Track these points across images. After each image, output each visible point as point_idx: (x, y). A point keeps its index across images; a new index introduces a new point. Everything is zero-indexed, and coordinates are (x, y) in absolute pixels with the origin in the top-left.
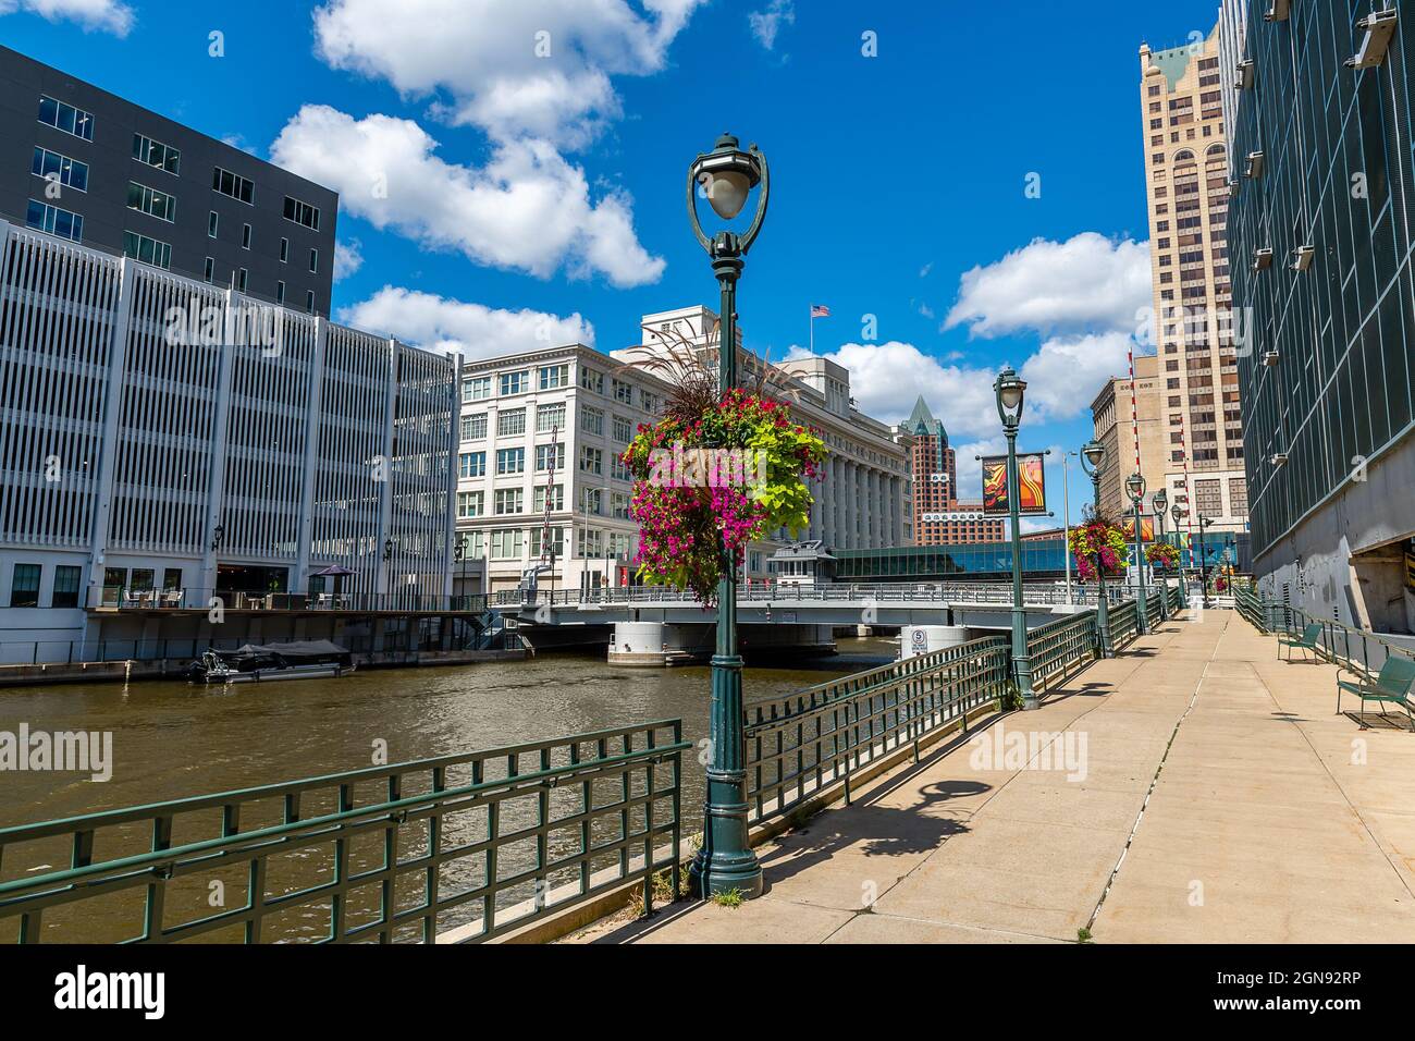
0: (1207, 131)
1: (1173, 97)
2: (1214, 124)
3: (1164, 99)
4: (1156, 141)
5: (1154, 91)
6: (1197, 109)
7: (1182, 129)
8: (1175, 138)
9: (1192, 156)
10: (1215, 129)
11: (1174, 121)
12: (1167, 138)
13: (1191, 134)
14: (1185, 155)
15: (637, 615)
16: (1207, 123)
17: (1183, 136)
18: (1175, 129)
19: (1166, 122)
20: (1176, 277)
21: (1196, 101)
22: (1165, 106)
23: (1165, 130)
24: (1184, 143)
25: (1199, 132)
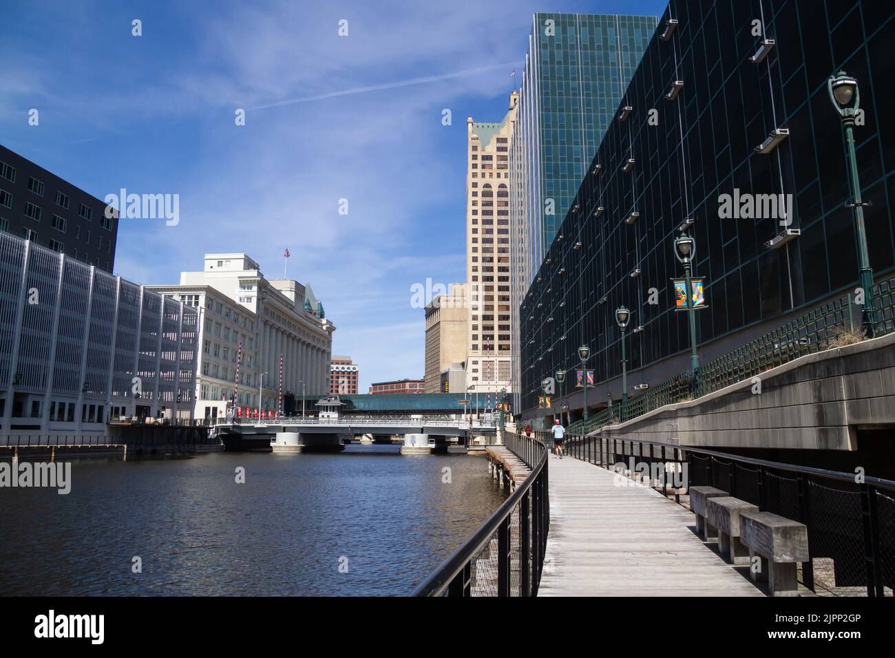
0: (499, 175)
1: (484, 154)
2: (502, 172)
3: (479, 154)
4: (474, 175)
5: (475, 148)
6: (495, 162)
7: (487, 172)
8: (483, 175)
9: (491, 187)
10: (502, 175)
11: (483, 167)
12: (480, 175)
13: (491, 175)
14: (487, 186)
15: (285, 429)
16: (500, 171)
17: (487, 175)
18: (484, 171)
19: (479, 166)
20: (480, 250)
21: (495, 158)
22: (479, 158)
23: (479, 170)
24: (487, 180)
25: (495, 175)
